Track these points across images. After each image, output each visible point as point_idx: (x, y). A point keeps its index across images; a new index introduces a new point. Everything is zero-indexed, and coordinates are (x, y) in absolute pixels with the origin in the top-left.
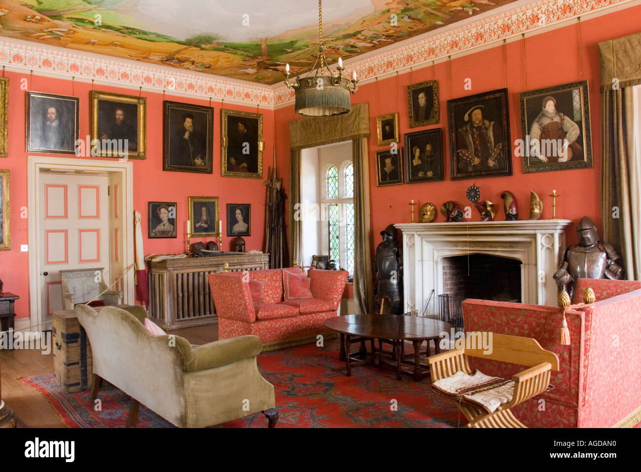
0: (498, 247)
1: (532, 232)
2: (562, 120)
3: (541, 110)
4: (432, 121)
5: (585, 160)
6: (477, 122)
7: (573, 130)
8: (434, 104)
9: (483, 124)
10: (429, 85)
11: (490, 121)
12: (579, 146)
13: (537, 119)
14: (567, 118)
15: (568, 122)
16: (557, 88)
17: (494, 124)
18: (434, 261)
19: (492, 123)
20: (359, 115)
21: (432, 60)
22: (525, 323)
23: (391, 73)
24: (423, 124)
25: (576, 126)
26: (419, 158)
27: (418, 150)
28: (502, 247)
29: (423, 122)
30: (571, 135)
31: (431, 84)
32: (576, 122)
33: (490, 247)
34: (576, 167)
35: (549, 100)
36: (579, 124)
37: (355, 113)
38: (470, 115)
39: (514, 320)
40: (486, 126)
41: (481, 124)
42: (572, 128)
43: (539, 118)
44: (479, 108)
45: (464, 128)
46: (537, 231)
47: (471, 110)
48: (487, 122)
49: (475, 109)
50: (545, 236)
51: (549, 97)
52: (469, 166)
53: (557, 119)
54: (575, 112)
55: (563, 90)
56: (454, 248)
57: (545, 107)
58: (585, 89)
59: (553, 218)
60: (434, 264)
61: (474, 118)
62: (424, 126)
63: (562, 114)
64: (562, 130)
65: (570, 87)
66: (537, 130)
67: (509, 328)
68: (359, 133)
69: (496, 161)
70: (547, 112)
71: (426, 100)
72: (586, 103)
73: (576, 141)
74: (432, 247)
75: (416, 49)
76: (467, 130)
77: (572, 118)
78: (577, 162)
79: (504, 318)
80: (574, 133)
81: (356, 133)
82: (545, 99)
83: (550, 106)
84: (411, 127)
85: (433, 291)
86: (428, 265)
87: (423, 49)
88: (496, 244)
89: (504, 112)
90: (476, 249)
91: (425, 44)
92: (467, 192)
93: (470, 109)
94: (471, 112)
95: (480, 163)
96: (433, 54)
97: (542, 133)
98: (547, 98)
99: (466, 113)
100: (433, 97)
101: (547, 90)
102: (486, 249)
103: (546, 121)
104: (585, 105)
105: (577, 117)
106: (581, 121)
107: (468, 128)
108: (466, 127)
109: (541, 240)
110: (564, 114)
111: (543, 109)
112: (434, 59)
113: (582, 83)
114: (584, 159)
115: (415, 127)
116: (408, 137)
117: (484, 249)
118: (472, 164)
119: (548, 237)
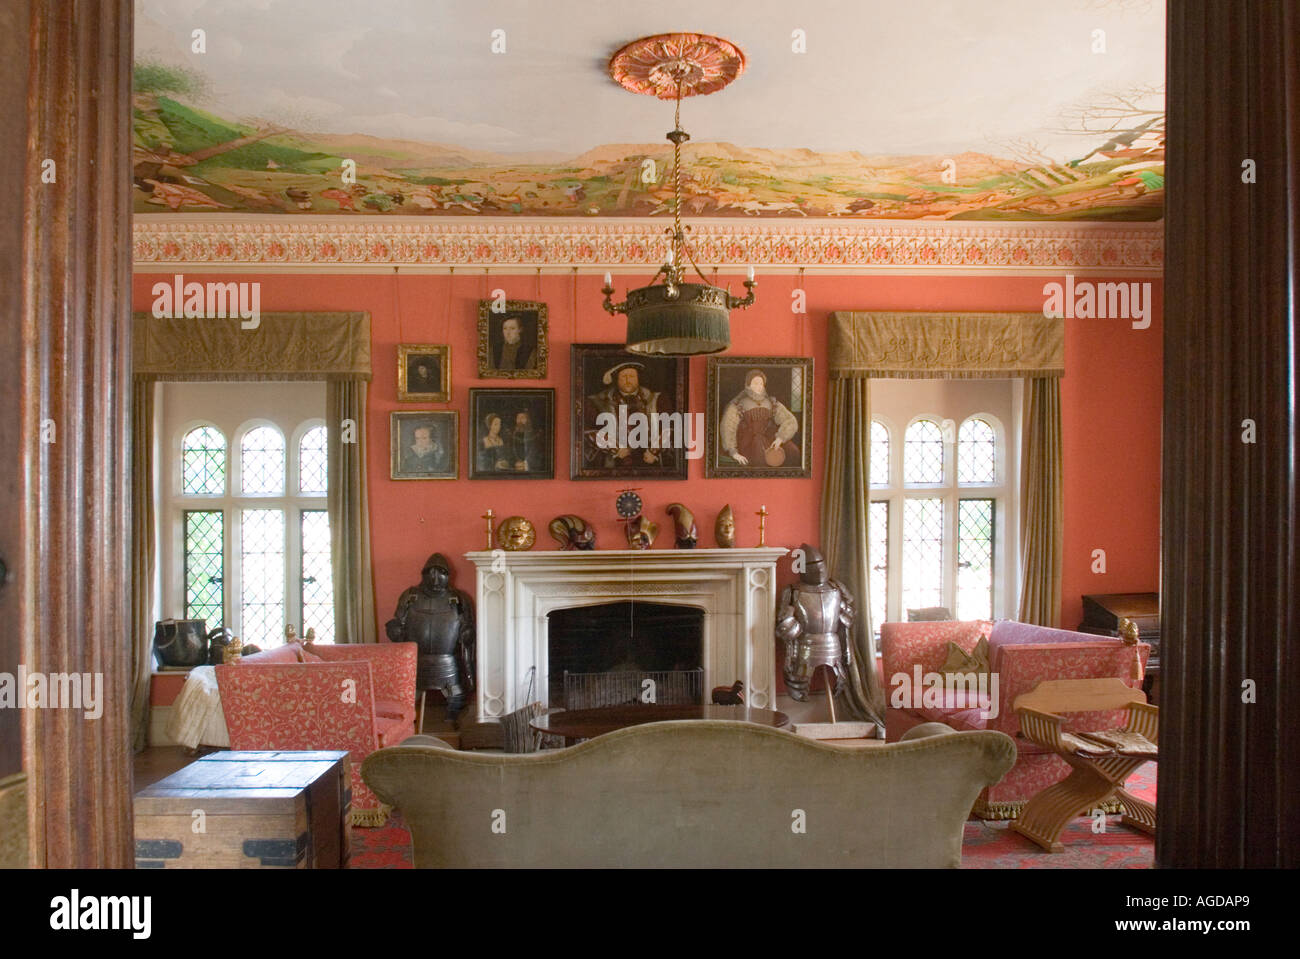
0: (666, 589)
1: (739, 565)
2: (774, 407)
3: (744, 388)
4: (533, 374)
5: (803, 467)
6: (629, 389)
7: (789, 424)
8: (539, 345)
9: (640, 393)
10: (529, 308)
11: (653, 391)
12: (795, 447)
13: (735, 400)
14: (781, 406)
15: (782, 410)
16: (769, 360)
17: (660, 396)
18: (534, 617)
19: (657, 394)
20: (354, 335)
21: (538, 265)
22: (1085, 664)
23: (435, 267)
24: (510, 375)
25: (794, 418)
26: (500, 434)
27: (497, 421)
28: (674, 589)
29: (512, 373)
30: (785, 428)
31: (535, 308)
32: (794, 414)
33: (651, 590)
34: (789, 475)
35: (756, 375)
36: (799, 416)
37: (343, 329)
38: (615, 376)
39: (1072, 663)
40: (646, 398)
41: (635, 393)
42: (787, 421)
43: (739, 400)
44: (635, 367)
45: (602, 396)
46: (745, 565)
47: (618, 367)
48: (646, 392)
49: (626, 367)
50: (754, 572)
51: (757, 372)
52: (607, 459)
53: (766, 405)
54: (793, 399)
55: (779, 366)
56: (580, 594)
57: (749, 384)
58: (810, 369)
59: (760, 545)
60: (534, 622)
61: (622, 381)
62: (513, 378)
63: (774, 399)
64: (773, 422)
65: (788, 363)
66: (734, 415)
67: (1065, 673)
68: (353, 371)
69: (660, 455)
70: (752, 392)
71: (521, 334)
72: (809, 389)
73: (792, 440)
74: (532, 594)
75: (501, 237)
76: (607, 399)
77: (789, 407)
78: (789, 468)
79: (1060, 662)
80: (789, 428)
81: (344, 369)
82: (751, 373)
83: (757, 385)
84: (481, 376)
85: (534, 668)
86: (525, 625)
87: (517, 241)
88: (664, 586)
89: (681, 380)
90: (623, 593)
91: (524, 233)
92: (618, 502)
93: (616, 365)
94: (619, 370)
95: (628, 456)
96: (539, 256)
97: (741, 423)
98: (755, 371)
99: (608, 370)
100: (536, 331)
101: (755, 360)
102: (644, 594)
103: (749, 406)
104: (807, 392)
105: (796, 406)
106: (802, 413)
107: (609, 396)
108: (606, 394)
109: (750, 577)
110: (778, 399)
111: (747, 387)
112: (542, 265)
113: (804, 360)
114: (801, 465)
115: (489, 378)
116: (476, 394)
117: (640, 594)
118: (614, 456)
119: (759, 573)
